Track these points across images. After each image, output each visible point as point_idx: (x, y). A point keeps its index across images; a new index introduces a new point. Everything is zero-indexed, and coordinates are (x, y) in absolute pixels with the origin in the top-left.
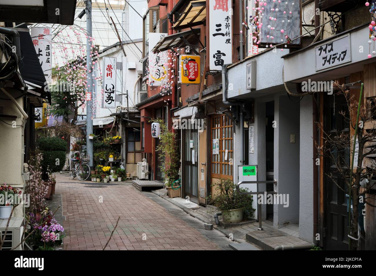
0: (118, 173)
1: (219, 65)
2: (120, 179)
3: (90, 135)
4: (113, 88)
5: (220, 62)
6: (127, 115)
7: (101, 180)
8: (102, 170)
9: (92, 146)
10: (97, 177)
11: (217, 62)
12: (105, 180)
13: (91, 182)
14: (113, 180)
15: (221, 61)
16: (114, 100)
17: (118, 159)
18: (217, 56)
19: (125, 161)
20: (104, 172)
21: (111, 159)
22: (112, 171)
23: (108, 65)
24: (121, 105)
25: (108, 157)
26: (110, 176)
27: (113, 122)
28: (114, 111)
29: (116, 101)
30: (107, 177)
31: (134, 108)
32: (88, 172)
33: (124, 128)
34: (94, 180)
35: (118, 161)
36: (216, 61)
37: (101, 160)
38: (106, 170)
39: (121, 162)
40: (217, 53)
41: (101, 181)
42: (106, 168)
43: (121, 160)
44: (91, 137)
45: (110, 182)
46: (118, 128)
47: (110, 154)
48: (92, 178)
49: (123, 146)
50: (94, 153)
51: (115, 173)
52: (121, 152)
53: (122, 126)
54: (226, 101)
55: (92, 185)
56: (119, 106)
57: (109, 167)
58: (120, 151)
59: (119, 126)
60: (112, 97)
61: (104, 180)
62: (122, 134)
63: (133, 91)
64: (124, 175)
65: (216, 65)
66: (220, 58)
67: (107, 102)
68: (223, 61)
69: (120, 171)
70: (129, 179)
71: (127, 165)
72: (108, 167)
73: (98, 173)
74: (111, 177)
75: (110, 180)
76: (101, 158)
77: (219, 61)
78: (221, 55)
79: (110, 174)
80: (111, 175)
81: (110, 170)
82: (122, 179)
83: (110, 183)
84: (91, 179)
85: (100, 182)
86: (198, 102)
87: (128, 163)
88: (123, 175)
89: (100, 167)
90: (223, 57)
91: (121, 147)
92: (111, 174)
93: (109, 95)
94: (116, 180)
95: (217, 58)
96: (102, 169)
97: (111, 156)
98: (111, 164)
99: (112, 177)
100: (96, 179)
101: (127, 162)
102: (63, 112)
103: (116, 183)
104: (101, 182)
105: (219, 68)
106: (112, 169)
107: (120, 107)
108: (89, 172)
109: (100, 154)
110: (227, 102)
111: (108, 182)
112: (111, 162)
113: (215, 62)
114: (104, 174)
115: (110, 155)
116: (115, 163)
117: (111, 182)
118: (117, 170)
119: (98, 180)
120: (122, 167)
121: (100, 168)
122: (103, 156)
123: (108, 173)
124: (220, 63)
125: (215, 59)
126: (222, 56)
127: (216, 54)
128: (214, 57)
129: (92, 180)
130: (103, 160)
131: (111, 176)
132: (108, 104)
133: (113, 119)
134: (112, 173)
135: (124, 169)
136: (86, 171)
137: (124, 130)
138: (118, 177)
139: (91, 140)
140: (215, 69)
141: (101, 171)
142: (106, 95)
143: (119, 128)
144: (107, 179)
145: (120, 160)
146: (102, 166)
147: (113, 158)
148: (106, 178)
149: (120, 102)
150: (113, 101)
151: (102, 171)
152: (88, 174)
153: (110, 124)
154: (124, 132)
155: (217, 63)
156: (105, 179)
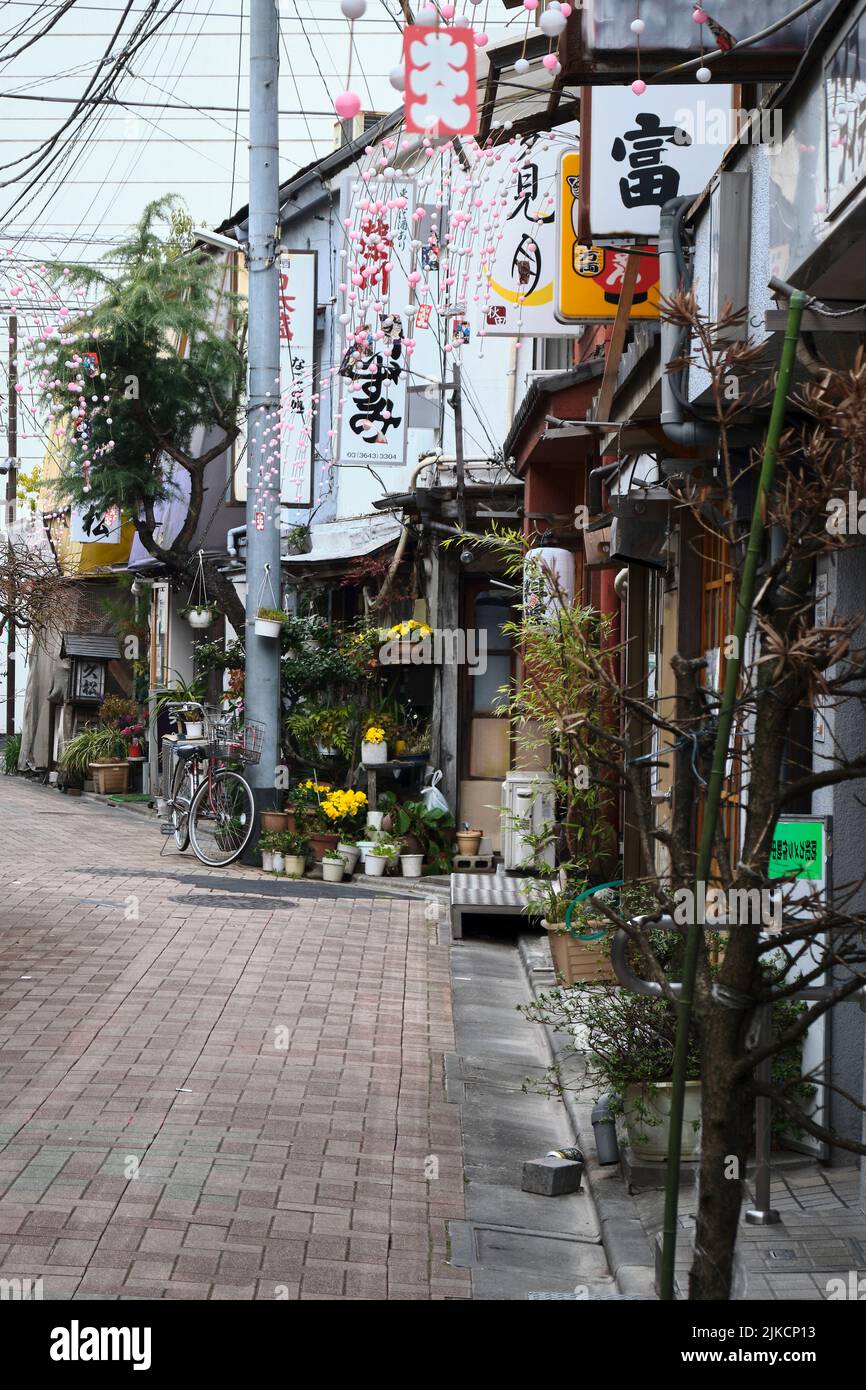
0: (404, 829)
1: (646, 199)
2: (411, 865)
3: (264, 614)
4: (396, 353)
5: (658, 183)
6: (454, 503)
7: (310, 867)
8: (322, 808)
9: (275, 677)
10: (287, 851)
11: (636, 182)
12: (330, 869)
13: (251, 875)
14: (373, 866)
15: (660, 177)
16: (396, 422)
17: (413, 750)
18: (636, 146)
19: (452, 765)
20: (329, 823)
21: (373, 752)
22: (375, 818)
23: (367, 225)
24: (438, 450)
25: (357, 739)
26: (359, 844)
27: (394, 544)
28: (399, 483)
29: (408, 425)
30: (342, 847)
31: (493, 462)
32: (243, 819)
33: (451, 578)
34: (273, 861)
35: (411, 763)
36: (632, 175)
37: (325, 751)
38: (343, 808)
39: (430, 769)
40: (639, 128)
41: (308, 868)
42: (342, 802)
43: (434, 758)
44: (266, 628)
45: (356, 880)
46: (424, 579)
47: (370, 721)
48: (264, 855)
49: (445, 679)
50: (283, 713)
51: (392, 832)
52: (436, 711)
53: (441, 569)
54: (680, 423)
55: (228, 894)
56: (431, 452)
57: (361, 796)
58: (425, 709)
59: (427, 565)
60: (390, 406)
61: (321, 868)
62: (439, 611)
63: (509, 367)
64: (440, 843)
65: (629, 203)
66: (656, 160)
67: (358, 430)
68: (672, 177)
69: (415, 819)
70: (473, 864)
71: (471, 787)
72: (351, 792)
73: (300, 828)
74: (365, 851)
75: (359, 867)
76: (326, 742)
77: (646, 177)
78: (660, 142)
79: (363, 837)
80: (369, 840)
81: (363, 812)
82: (425, 861)
83: (360, 885)
84: (261, 859)
85: (304, 875)
86: (587, 426)
87: (473, 773)
88: (432, 844)
89: (311, 790)
90: (670, 156)
91: (436, 682)
92: (368, 833)
93: (373, 389)
94: (393, 870)
95: (634, 163)
96: (322, 804)
97: (374, 733)
98: (372, 780)
99: (371, 854)
100: (283, 857)
101: (469, 769)
102: (122, 485)
103: (389, 884)
104: (309, 874)
105: (647, 219)
106: (378, 808)
107: (434, 458)
108: (248, 821)
109: (318, 719)
110: (687, 429)
111: (346, 878)
112: (370, 768)
113: (623, 183)
114: (330, 833)
115: (372, 730)
116: (397, 773)
117: (363, 881)
118: (401, 812)
119: (293, 864)
120: (434, 800)
121: (314, 799)
122: (335, 730)
123: (354, 827)
124: (657, 191)
125: (625, 168)
126: (665, 145)
127: (630, 136)
128: (618, 152)
129: (267, 867)
130: (333, 752)
131: (365, 847)
132: (366, 440)
133: (392, 528)
134: (373, 829)
135: (445, 808)
136: (237, 813)
137: (449, 588)
138: (405, 851)
139: (266, 641)
140: (620, 229)
141: (316, 816)
142: (354, 390)
143: (430, 578)
144: (337, 862)
145: (425, 757)
146: (320, 788)
147: (384, 744)
148: (336, 857)
149: (436, 430)
150: (396, 426)
151: (321, 815)
152: (245, 827)
153: (375, 555)
154: (453, 601)
155: (635, 189)
156: (331, 861)
